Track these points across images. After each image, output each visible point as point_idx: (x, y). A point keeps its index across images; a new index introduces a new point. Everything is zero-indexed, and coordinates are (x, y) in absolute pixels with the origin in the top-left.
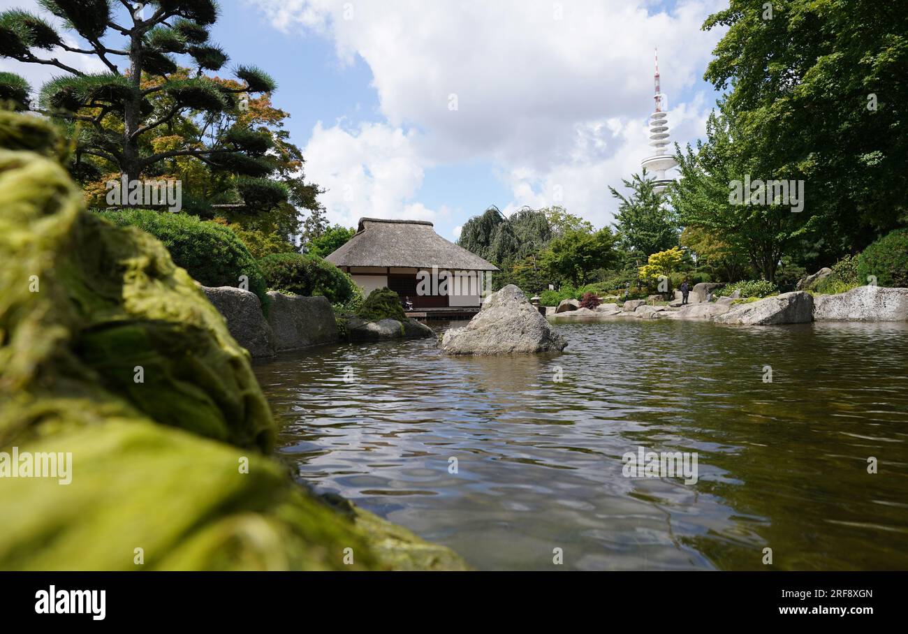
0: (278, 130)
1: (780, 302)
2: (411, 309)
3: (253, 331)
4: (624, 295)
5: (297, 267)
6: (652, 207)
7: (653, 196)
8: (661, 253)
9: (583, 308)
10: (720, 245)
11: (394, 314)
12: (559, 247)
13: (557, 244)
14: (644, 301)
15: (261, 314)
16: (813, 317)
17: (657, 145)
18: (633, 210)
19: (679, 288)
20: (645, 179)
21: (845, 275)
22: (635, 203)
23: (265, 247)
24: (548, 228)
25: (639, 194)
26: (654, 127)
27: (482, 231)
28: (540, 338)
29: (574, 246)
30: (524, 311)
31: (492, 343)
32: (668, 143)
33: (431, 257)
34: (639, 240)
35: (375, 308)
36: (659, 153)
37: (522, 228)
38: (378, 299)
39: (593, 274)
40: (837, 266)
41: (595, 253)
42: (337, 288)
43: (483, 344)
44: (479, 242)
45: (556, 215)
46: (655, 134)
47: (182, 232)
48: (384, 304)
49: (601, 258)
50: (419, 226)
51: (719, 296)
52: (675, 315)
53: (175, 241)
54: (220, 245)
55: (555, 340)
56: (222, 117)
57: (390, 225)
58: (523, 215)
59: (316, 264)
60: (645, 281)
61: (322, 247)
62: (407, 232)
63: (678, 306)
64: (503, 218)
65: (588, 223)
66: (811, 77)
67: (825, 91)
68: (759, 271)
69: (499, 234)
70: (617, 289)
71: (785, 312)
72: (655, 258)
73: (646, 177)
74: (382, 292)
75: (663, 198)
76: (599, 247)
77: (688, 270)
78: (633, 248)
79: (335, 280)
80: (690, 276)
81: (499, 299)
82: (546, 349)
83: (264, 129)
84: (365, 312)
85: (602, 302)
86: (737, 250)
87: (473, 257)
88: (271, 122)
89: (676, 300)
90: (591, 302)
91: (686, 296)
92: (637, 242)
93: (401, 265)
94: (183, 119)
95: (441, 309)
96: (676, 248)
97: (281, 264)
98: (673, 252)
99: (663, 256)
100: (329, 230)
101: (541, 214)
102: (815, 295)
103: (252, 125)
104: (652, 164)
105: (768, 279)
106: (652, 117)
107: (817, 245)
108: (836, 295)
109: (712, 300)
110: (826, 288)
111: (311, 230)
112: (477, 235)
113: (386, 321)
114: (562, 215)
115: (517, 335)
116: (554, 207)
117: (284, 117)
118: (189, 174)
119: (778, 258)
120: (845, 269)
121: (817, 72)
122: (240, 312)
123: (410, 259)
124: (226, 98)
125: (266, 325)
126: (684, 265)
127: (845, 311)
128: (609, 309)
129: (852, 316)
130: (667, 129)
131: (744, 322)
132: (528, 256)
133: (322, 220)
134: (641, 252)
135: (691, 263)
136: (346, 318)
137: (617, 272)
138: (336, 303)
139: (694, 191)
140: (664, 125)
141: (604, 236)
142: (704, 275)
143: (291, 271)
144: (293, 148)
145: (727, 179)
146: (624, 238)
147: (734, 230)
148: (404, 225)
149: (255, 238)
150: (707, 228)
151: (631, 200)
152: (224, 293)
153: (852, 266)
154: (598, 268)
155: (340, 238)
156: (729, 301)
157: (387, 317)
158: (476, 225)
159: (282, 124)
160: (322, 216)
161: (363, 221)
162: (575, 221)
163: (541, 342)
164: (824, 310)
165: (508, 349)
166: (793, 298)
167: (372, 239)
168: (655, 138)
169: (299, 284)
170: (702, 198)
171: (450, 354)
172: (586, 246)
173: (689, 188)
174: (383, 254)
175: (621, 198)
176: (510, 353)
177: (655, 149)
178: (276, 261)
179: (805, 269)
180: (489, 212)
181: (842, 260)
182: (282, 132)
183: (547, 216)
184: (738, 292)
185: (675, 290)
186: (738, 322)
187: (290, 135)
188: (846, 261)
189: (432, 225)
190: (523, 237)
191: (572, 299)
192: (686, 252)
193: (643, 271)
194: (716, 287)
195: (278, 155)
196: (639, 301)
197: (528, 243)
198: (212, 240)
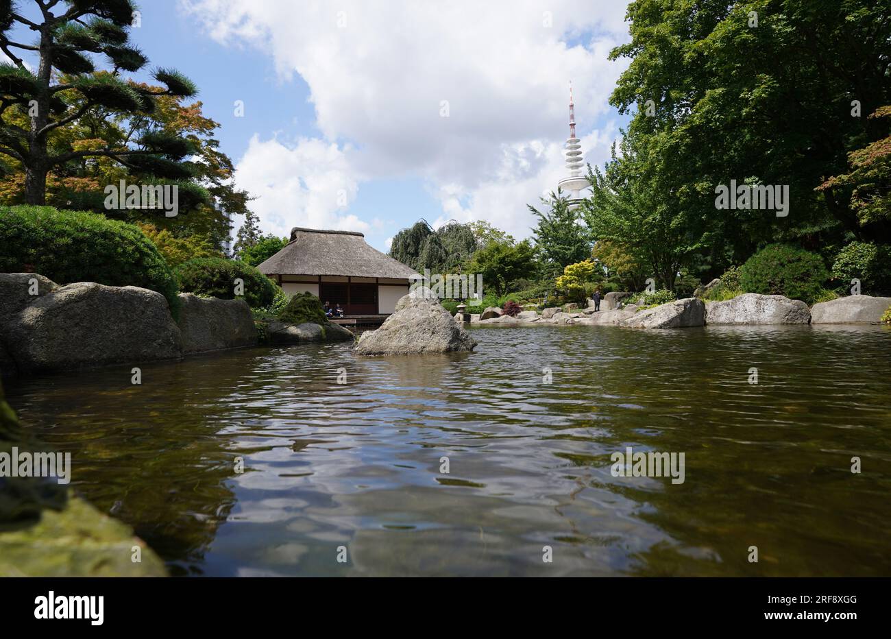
0: (208, 138)
1: (676, 307)
2: (342, 316)
3: (157, 331)
4: (543, 304)
5: (220, 272)
6: (567, 222)
7: (568, 213)
8: (575, 264)
9: (505, 316)
10: (627, 258)
11: (315, 318)
12: (482, 258)
13: (481, 254)
14: (560, 308)
15: (169, 315)
16: (705, 322)
17: (572, 167)
18: (551, 225)
19: (592, 297)
20: (561, 197)
21: (731, 284)
22: (552, 219)
23: (196, 255)
24: (474, 241)
25: (555, 211)
26: (570, 151)
27: (412, 243)
28: (449, 338)
29: (497, 256)
30: (434, 312)
31: (403, 343)
32: (582, 165)
33: (361, 266)
34: (556, 253)
35: (297, 312)
36: (574, 175)
37: (450, 240)
38: (299, 303)
39: (514, 283)
40: (724, 276)
41: (516, 264)
42: (261, 293)
43: (394, 344)
44: (409, 253)
45: (481, 229)
46: (571, 157)
47: (83, 230)
48: (305, 308)
49: (521, 268)
50: (350, 236)
51: (626, 304)
52: (587, 321)
53: (73, 239)
54: (126, 244)
55: (465, 340)
56: (150, 124)
57: (322, 235)
58: (451, 228)
59: (239, 269)
60: (562, 290)
61: (255, 256)
62: (339, 242)
63: (591, 313)
64: (432, 231)
65: (510, 237)
66: (701, 108)
67: (712, 121)
68: (661, 282)
69: (428, 246)
70: (537, 297)
71: (681, 316)
72: (570, 270)
73: (561, 196)
74: (304, 296)
75: (576, 214)
76: (519, 258)
77: (599, 280)
78: (550, 260)
79: (259, 285)
80: (602, 286)
81: (411, 301)
82: (456, 349)
83: (193, 137)
84: (287, 316)
85: (522, 309)
86: (641, 263)
87: (402, 267)
88: (201, 131)
89: (589, 308)
90: (513, 310)
91: (597, 305)
92: (553, 254)
93: (332, 274)
94: (107, 124)
95: (371, 316)
96: (589, 260)
97: (204, 268)
98: (586, 264)
99: (577, 267)
100: (262, 239)
101: (467, 228)
102: (706, 301)
103: (180, 133)
104: (568, 184)
105: (668, 288)
106: (568, 142)
107: (709, 258)
108: (724, 302)
109: (621, 308)
110: (716, 296)
111: (244, 239)
112: (406, 246)
113: (307, 325)
114: (487, 229)
115: (427, 336)
116: (479, 222)
117: (214, 126)
118: (112, 179)
119: (677, 269)
120: (731, 279)
121: (705, 104)
122: (143, 312)
123: (341, 268)
124: (142, 98)
125: (173, 326)
126: (596, 276)
127: (731, 315)
128: (529, 316)
129: (738, 320)
130: (580, 153)
131: (646, 325)
132: (455, 266)
133: (255, 229)
134: (558, 264)
135: (602, 274)
136: (267, 321)
137: (537, 282)
138: (259, 307)
139: (604, 208)
140: (578, 150)
141: (524, 248)
142: (614, 285)
143: (214, 276)
144: (222, 156)
145: (631, 198)
146: (543, 251)
147: (638, 244)
148: (335, 236)
149: (186, 246)
150: (615, 242)
151: (549, 216)
152: (126, 292)
153: (737, 276)
154: (518, 278)
155: (272, 247)
156: (636, 308)
157: (308, 320)
158: (406, 236)
159: (212, 134)
160: (254, 226)
161: (295, 231)
162: (499, 234)
163: (451, 342)
164: (714, 315)
165: (418, 349)
166: (687, 303)
167: (304, 249)
168: (571, 161)
169: (222, 288)
170: (609, 214)
171: (361, 354)
172: (508, 257)
173: (599, 205)
174: (314, 263)
175: (540, 214)
176: (421, 353)
177: (570, 170)
178: (198, 266)
179: (700, 280)
180: (418, 225)
181: (728, 271)
182: (212, 141)
183: (472, 229)
184: (642, 300)
185: (588, 299)
186: (640, 326)
187: (220, 145)
188: (731, 272)
189: (363, 236)
190: (450, 249)
191: (494, 307)
192: (598, 264)
193: (559, 281)
194: (624, 296)
195: (207, 163)
196: (556, 308)
197: (455, 254)
198: (117, 239)
